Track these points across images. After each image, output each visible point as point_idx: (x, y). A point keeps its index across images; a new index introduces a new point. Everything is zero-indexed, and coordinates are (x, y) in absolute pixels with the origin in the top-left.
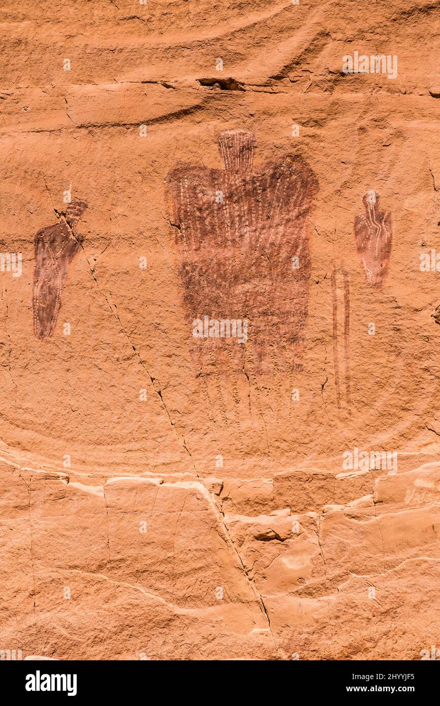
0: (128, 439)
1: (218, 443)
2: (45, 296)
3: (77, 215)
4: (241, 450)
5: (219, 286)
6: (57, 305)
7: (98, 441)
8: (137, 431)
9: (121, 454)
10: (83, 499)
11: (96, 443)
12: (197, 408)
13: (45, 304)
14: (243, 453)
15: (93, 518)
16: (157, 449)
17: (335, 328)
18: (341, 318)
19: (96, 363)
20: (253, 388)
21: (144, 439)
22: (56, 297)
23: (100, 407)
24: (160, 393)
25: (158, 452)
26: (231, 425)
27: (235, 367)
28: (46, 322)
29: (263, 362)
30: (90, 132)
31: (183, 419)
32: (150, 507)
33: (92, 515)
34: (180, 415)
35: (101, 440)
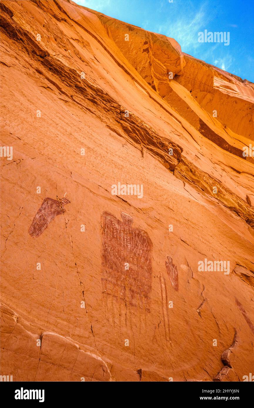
0: (60, 310)
1: (110, 335)
2: (41, 220)
3: (65, 203)
4: (121, 345)
5: (117, 258)
6: (45, 226)
7: (42, 303)
8: (67, 307)
9: (54, 318)
10: (25, 340)
11: (40, 304)
12: (101, 309)
13: (39, 223)
14: (122, 347)
15: (27, 359)
16: (76, 324)
17: (162, 299)
18: (164, 296)
19: (55, 261)
20: (128, 311)
21: (70, 314)
22: (46, 223)
23: (50, 284)
24: (83, 292)
25: (76, 326)
26: (117, 327)
27: (121, 297)
28: (37, 230)
29: (133, 300)
30: (77, 185)
31: (93, 312)
32: (71, 366)
33: (28, 357)
34: (91, 309)
35: (44, 303)
